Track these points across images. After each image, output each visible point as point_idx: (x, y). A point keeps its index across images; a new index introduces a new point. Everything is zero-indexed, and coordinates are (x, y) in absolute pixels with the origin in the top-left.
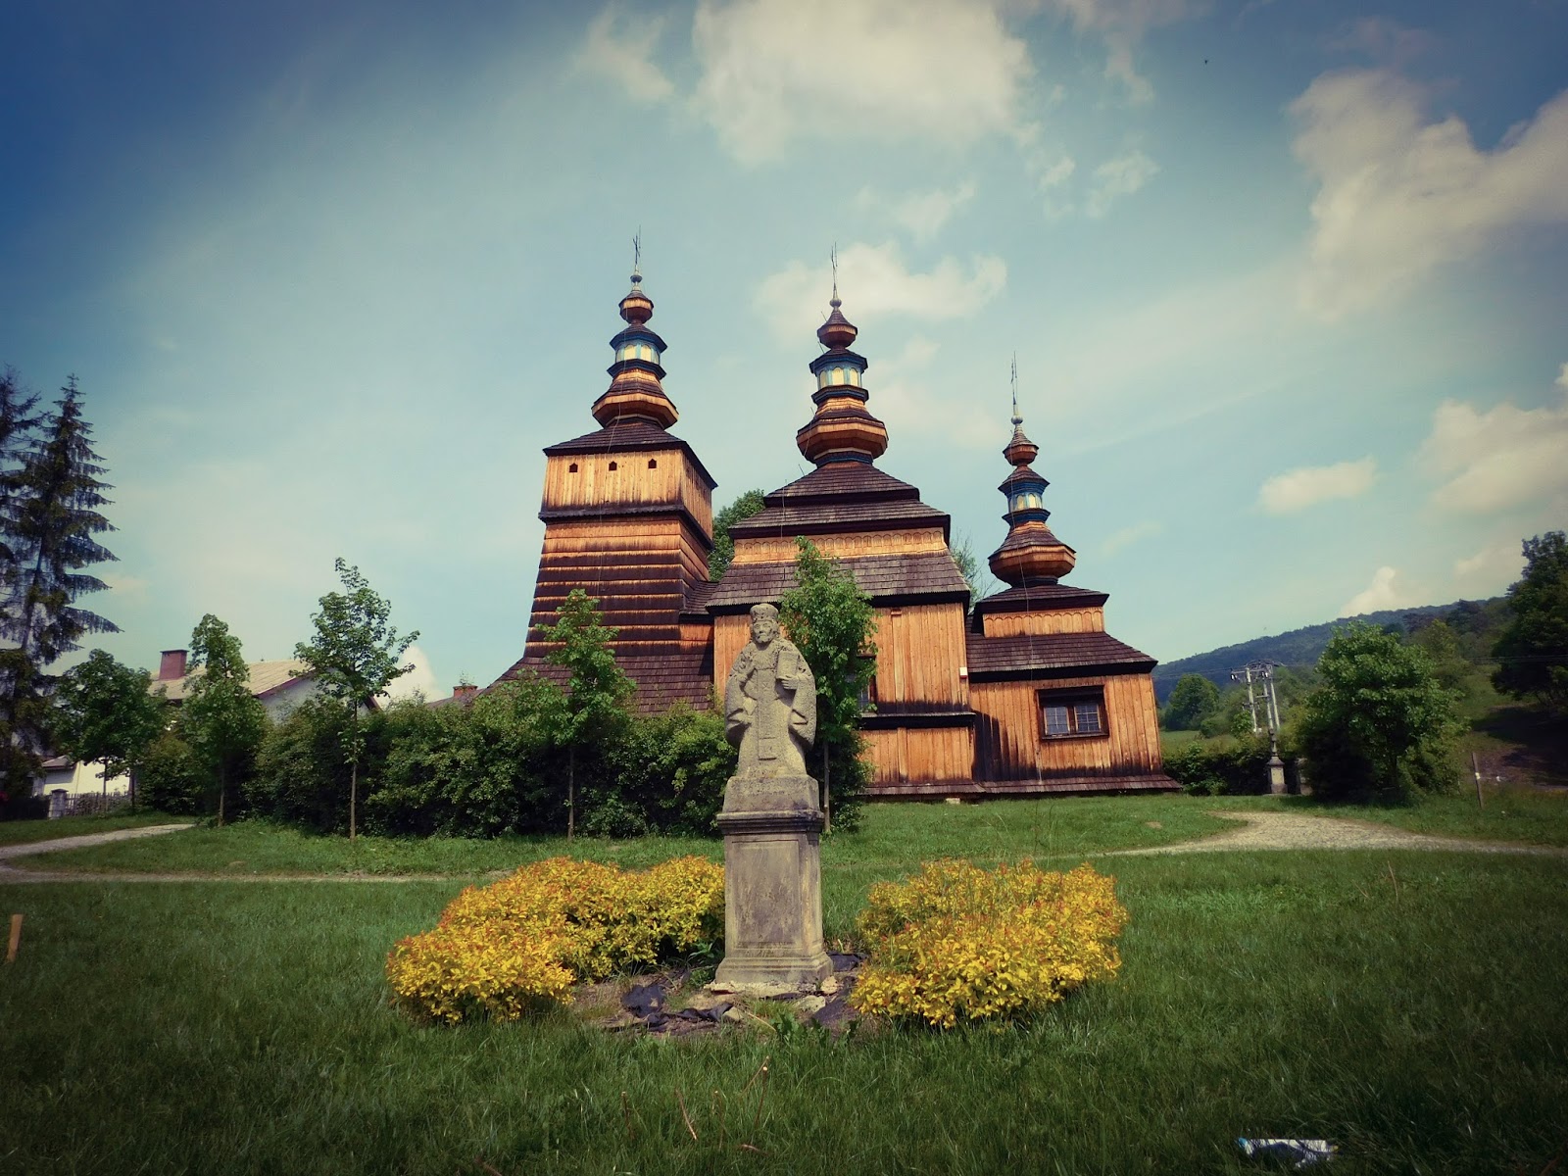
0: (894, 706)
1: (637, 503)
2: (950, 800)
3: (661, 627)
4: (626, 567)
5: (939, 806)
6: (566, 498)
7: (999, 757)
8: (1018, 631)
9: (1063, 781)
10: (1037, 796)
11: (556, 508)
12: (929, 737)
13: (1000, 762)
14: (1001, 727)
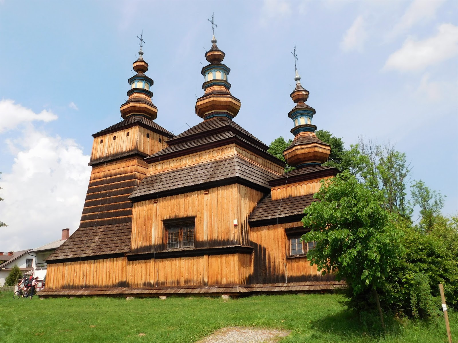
0: (202, 243)
1: (121, 153)
2: (224, 297)
3: (125, 209)
4: (116, 183)
5: (216, 300)
6: (98, 156)
7: (265, 269)
8: (288, 195)
9: (298, 284)
10: (280, 293)
11: (94, 160)
12: (219, 260)
13: (266, 273)
14: (267, 252)
